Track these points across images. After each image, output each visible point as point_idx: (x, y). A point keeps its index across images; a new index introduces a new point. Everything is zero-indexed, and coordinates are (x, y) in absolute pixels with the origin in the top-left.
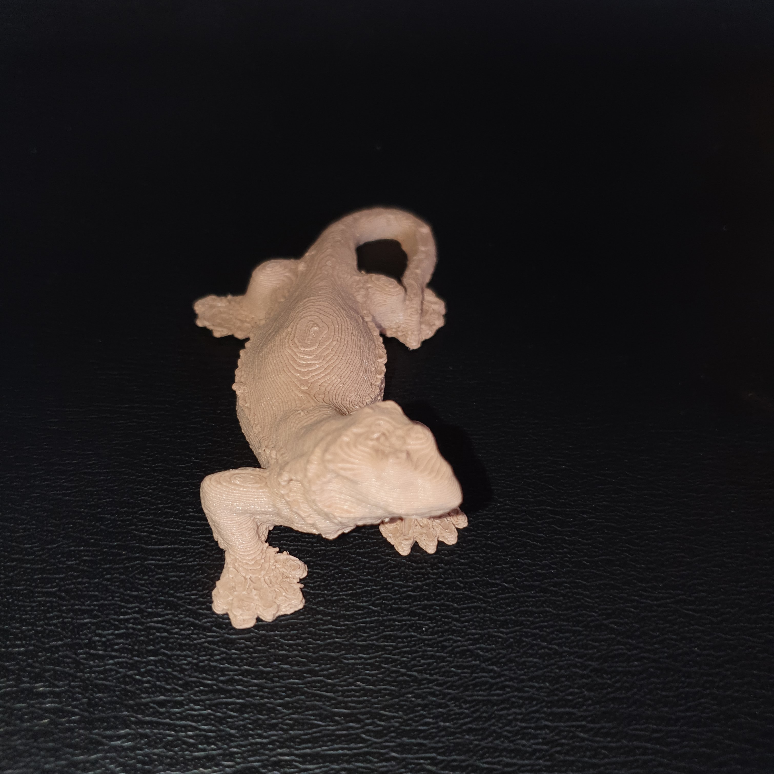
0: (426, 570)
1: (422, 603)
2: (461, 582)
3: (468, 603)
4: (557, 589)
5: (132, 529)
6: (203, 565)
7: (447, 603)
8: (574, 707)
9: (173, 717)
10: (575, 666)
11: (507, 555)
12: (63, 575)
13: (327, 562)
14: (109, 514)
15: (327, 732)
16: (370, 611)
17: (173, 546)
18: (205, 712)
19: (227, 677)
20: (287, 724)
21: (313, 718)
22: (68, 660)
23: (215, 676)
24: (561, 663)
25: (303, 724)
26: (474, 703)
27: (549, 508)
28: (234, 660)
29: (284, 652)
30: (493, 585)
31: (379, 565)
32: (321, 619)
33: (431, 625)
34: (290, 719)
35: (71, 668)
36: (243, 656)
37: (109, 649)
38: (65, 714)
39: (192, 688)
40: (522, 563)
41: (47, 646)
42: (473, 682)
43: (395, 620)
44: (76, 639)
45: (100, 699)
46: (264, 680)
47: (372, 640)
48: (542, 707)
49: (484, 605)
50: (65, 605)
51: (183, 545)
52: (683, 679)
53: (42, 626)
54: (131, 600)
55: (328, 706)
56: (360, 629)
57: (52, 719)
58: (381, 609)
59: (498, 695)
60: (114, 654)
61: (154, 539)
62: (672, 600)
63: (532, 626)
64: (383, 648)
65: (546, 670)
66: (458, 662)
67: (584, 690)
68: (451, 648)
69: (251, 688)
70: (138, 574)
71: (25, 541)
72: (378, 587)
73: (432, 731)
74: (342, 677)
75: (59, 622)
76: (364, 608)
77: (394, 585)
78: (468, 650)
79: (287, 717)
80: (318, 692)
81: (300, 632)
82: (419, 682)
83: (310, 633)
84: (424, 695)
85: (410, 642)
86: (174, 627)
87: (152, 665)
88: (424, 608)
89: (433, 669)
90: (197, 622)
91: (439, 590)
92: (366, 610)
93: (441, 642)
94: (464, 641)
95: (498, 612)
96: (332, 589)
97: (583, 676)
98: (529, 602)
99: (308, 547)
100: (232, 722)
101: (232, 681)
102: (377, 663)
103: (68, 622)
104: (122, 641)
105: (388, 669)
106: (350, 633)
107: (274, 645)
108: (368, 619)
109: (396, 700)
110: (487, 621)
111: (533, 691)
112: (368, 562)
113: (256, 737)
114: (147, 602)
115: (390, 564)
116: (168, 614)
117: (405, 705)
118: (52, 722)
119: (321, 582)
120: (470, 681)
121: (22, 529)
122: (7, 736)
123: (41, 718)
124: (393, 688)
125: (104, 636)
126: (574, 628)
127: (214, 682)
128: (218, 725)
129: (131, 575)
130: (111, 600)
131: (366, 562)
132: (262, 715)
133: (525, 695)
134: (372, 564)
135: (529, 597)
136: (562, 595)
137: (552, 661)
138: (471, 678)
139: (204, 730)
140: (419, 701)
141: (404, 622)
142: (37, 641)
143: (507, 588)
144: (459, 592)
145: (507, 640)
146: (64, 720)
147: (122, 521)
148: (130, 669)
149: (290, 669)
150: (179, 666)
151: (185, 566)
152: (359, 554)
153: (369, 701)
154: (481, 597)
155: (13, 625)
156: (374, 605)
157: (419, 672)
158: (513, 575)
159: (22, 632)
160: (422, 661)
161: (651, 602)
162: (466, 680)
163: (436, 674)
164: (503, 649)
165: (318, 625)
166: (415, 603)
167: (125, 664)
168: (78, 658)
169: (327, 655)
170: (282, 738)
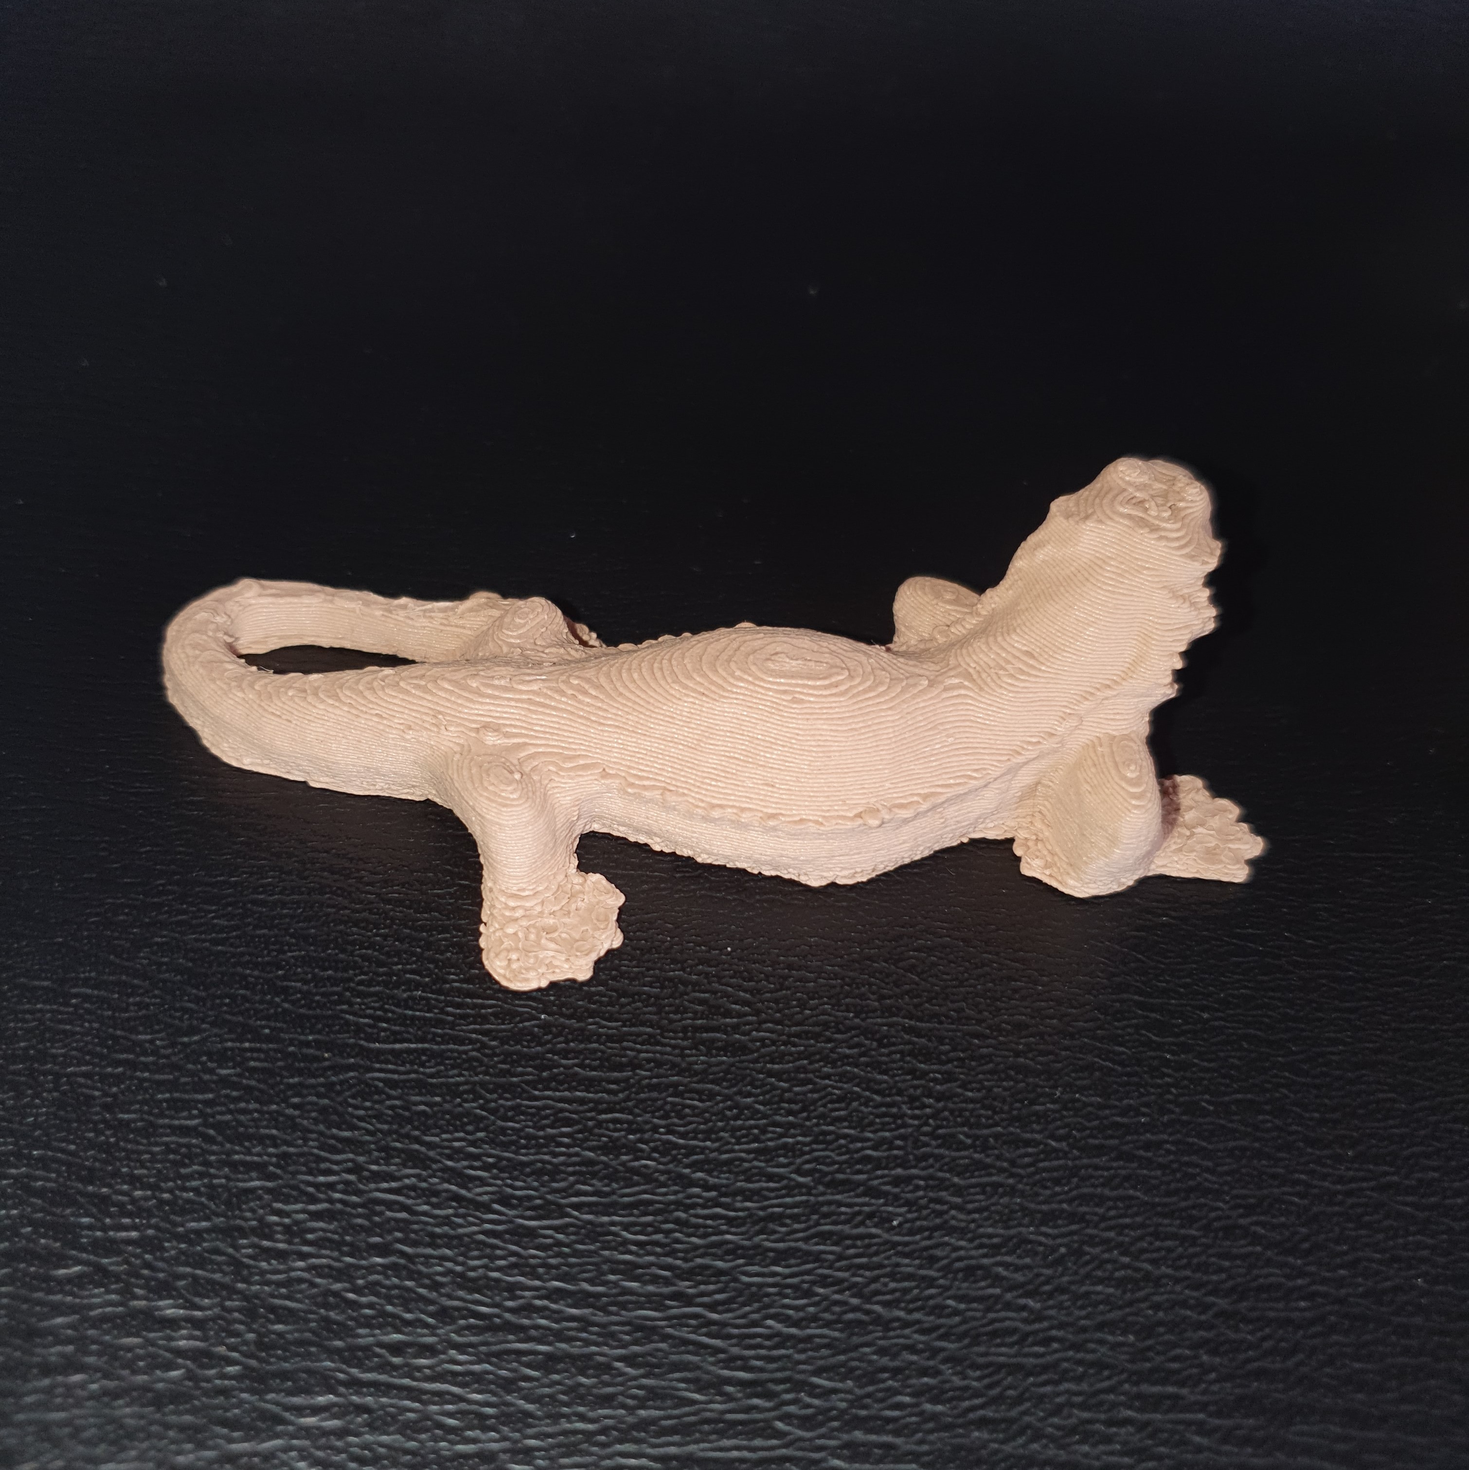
0: (900, 1108)
1: (893, 1172)
2: (967, 1136)
3: (981, 1176)
4: (1150, 1154)
5: (342, 1011)
6: (474, 1084)
7: (940, 1174)
8: (1182, 1384)
9: (417, 1374)
10: (1184, 1304)
11: (1055, 1087)
12: (211, 1096)
13: (710, 1086)
14: (298, 981)
15: (708, 1414)
16: (793, 1183)
17: (420, 1046)
18: (476, 1368)
19: (521, 1301)
20: (633, 1397)
21: (683, 1385)
22: (219, 1258)
23: (498, 1299)
24: (1157, 1298)
25: (664, 1397)
26: (991, 1369)
27: (1136, 997)
28: (534, 1267)
29: (628, 1257)
30: (1028, 1143)
31: (809, 1095)
32: (698, 1196)
33: (909, 1216)
34: (639, 1387)
35: (225, 1274)
36: (553, 1261)
37: (297, 1240)
38: (214, 1362)
39: (453, 1320)
40: (1084, 1102)
41: (181, 1229)
42: (990, 1328)
43: (840, 1204)
44: (235, 1217)
45: (280, 1335)
46: (591, 1310)
47: (797, 1240)
48: (1121, 1383)
49: (1011, 1181)
50: (214, 1153)
51: (438, 1043)
52: (1394, 1338)
53: (171, 1191)
54: (340, 1146)
55: (713, 1364)
56: (772, 1218)
57: (189, 1370)
58: (813, 1181)
59: (1037, 1355)
60: (306, 1249)
61: (384, 1030)
62: (1373, 1184)
63: (1103, 1225)
64: (817, 1258)
65: (1127, 1310)
66: (959, 1289)
67: (1201, 1352)
68: (945, 1262)
69: (565, 1324)
70: (353, 1097)
71: (141, 1029)
72: (808, 1139)
73: (908, 1420)
74: (738, 1309)
75: (204, 1185)
76: (780, 1178)
77: (839, 1137)
78: (980, 1267)
79: (634, 1383)
80: (693, 1337)
81: (659, 1218)
82: (886, 1325)
83: (677, 1221)
84: (895, 1349)
85: (869, 1246)
86: (419, 1201)
87: (378, 1273)
88: (897, 1181)
89: (912, 1301)
90: (463, 1192)
91: (924, 1149)
92: (785, 1182)
93: (926, 1248)
94: (972, 1249)
95: (1037, 1194)
96: (719, 1139)
97: (1200, 1326)
98: (1097, 1178)
99: (676, 1056)
100: (529, 1389)
101: (529, 1309)
102: (805, 1286)
103: (221, 1186)
104: (321, 1224)
105: (825, 1298)
106: (755, 1223)
107: (608, 1242)
108: (788, 1200)
109: (842, 1358)
110: (1012, 1212)
111: (1103, 1350)
112: (789, 1090)
113: (574, 1418)
114: (369, 1152)
115: (832, 1094)
116: (408, 1176)
117: (858, 1368)
118: (190, 1376)
119: (700, 1123)
120: (984, 1326)
121: (135, 1004)
122: (106, 1399)
123: (169, 1366)
124: (837, 1334)
125: (288, 1215)
126: (1183, 1231)
127: (496, 1310)
128: (502, 1393)
129: (340, 1099)
130: (300, 1146)
131: (785, 1091)
132: (588, 1377)
133: (1090, 1357)
134: (797, 1094)
135: (1096, 1168)
136: (1161, 1166)
137: (1141, 1294)
138: (984, 1321)
139: (477, 1403)
140: (885, 1361)
141: (857, 1209)
142: (163, 1220)
143: (1055, 1150)
144: (963, 1153)
145: (1054, 1249)
146: (213, 1372)
147: (323, 995)
148: (338, 1280)
149: (640, 1290)
150: (429, 1276)
151: (442, 1084)
152: (770, 1074)
153: (788, 1357)
154: (1005, 1164)
155: (118, 1187)
156: (799, 1172)
157: (886, 1304)
158: (1067, 1125)
159: (134, 1201)
160: (893, 1285)
161: (1331, 1186)
162: (975, 1323)
163: (917, 1309)
164: (1048, 1266)
165: (694, 1206)
166: (879, 1172)
167: (326, 1270)
168: (238, 1255)
169: (707, 1267)
170: (623, 1423)
